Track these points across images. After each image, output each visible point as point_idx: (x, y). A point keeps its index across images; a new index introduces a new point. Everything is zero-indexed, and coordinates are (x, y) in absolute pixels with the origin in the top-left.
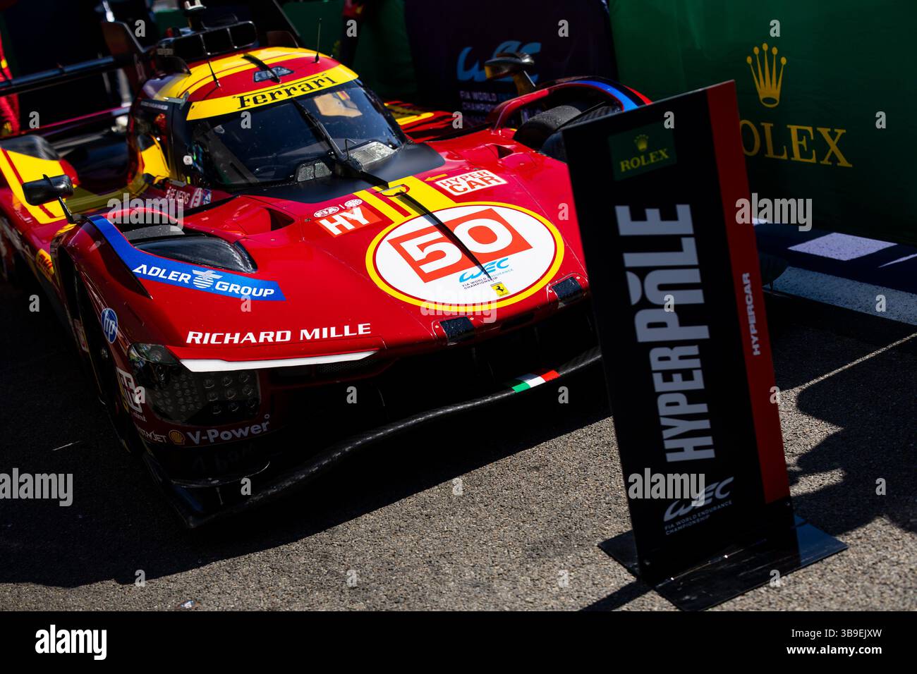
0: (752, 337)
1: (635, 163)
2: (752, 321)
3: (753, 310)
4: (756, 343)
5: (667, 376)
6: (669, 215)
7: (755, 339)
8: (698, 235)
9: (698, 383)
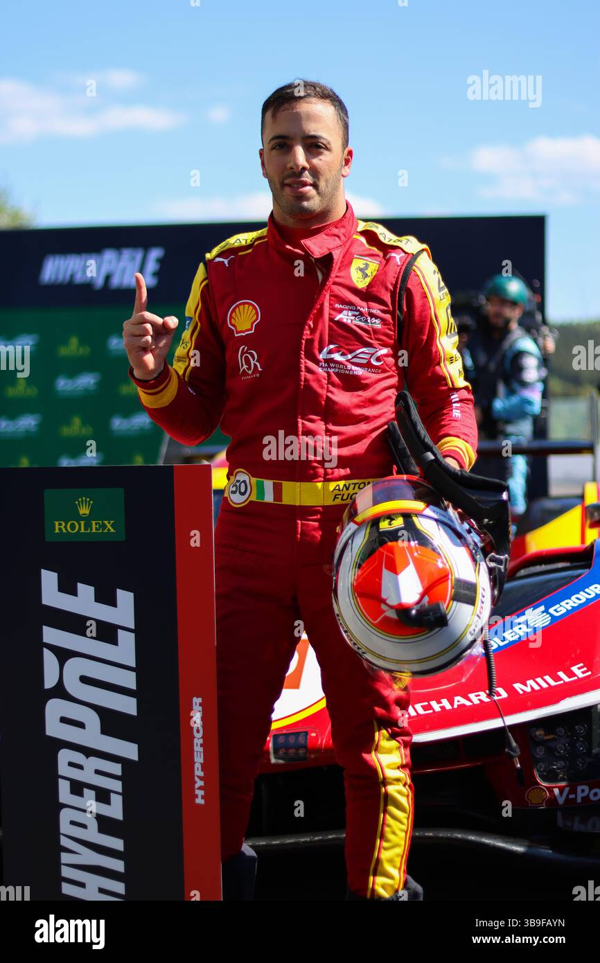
0: (196, 779)
1: (73, 527)
2: (199, 759)
3: (201, 745)
4: (200, 788)
5: (78, 788)
6: (106, 597)
7: (200, 783)
8: (141, 631)
9: (115, 810)
